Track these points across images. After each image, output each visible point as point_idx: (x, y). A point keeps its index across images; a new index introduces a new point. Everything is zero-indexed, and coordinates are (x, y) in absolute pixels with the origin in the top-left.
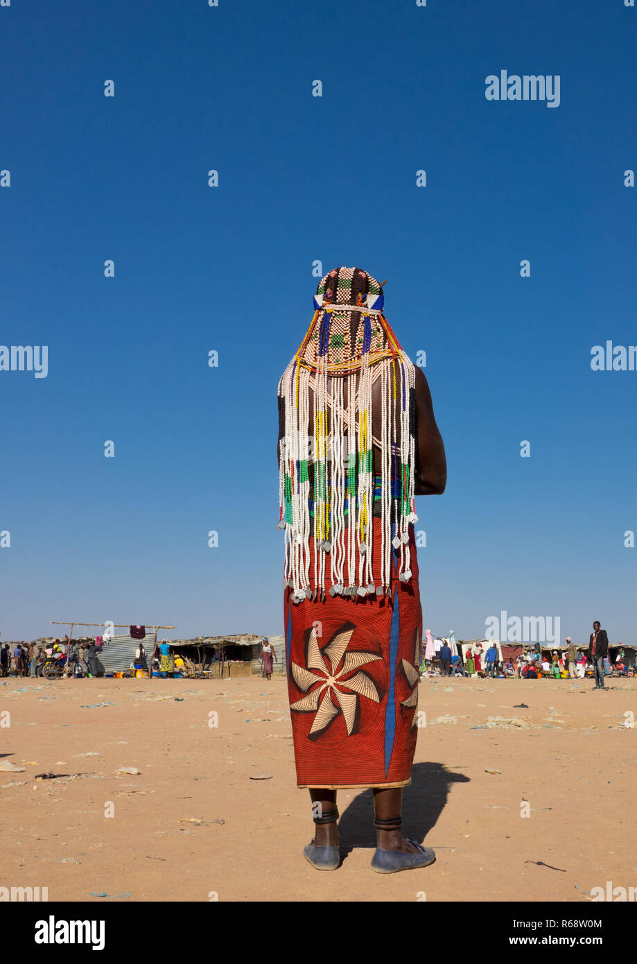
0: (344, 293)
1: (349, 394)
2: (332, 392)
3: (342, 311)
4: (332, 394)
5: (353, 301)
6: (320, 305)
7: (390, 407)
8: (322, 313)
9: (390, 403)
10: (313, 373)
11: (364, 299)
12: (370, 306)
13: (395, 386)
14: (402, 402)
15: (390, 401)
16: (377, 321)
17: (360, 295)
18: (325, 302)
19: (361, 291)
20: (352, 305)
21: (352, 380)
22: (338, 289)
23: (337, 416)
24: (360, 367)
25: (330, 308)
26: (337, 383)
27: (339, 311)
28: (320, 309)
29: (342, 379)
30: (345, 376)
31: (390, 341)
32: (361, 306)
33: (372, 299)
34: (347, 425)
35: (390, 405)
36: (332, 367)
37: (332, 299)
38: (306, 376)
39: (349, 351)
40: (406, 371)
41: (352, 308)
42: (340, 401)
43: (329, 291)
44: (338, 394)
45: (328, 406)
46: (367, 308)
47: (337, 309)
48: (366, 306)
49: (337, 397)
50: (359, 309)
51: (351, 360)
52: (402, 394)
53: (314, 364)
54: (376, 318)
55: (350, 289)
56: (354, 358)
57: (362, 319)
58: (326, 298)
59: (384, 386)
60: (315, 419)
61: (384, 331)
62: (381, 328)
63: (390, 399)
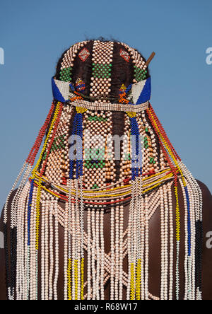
0: (101, 84)
2: (89, 231)
3: (99, 112)
5: (113, 97)
6: (66, 99)
7: (171, 253)
8: (69, 109)
9: (172, 247)
10: (62, 202)
11: (129, 92)
12: (135, 101)
13: (178, 223)
14: (186, 244)
15: (172, 244)
16: (145, 120)
17: (123, 88)
18: (72, 95)
19: (124, 82)
20: (112, 102)
21: (117, 214)
22: (92, 79)
23: (96, 261)
24: (130, 195)
25: (82, 105)
26: (96, 218)
27: (93, 111)
28: (67, 103)
29: (102, 212)
30: (107, 208)
31: (165, 151)
32: (124, 104)
33: (137, 89)
34: (109, 274)
35: (172, 251)
36: (88, 194)
37: (85, 94)
38: (52, 206)
39: (112, 173)
40: (191, 196)
41: (113, 107)
43: (79, 81)
44: (98, 233)
45: (84, 249)
46: (132, 103)
47: (92, 108)
48: (131, 102)
49: (96, 238)
50: (122, 107)
51: (115, 186)
52: (186, 232)
53: (63, 189)
54: (143, 116)
55: (110, 80)
56: (120, 184)
57: (127, 122)
58: (73, 89)
59: (164, 224)
60: (65, 270)
61: (157, 137)
62: (151, 132)
63: (171, 241)
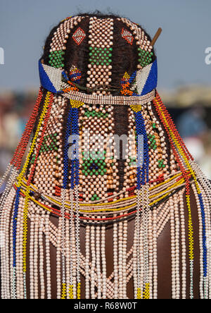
0: (100, 73)
1: (115, 253)
2: (87, 250)
3: (98, 106)
4: (88, 254)
5: (115, 88)
6: (58, 89)
7: (184, 275)
8: (61, 102)
9: (184, 268)
11: (133, 81)
13: (191, 239)
15: (184, 265)
17: (126, 76)
18: (64, 85)
19: (127, 69)
20: (113, 94)
21: (120, 230)
22: (90, 66)
23: (95, 287)
25: (77, 98)
26: (96, 235)
27: (91, 105)
28: (58, 94)
29: (103, 228)
30: (108, 224)
32: (128, 95)
35: (184, 272)
39: (115, 181)
41: (115, 100)
42: (101, 265)
46: (137, 94)
47: (89, 102)
49: (96, 258)
50: (124, 100)
51: (118, 197)
52: (202, 248)
55: (110, 67)
56: (124, 194)
58: (67, 77)
59: (175, 241)
63: (184, 261)
